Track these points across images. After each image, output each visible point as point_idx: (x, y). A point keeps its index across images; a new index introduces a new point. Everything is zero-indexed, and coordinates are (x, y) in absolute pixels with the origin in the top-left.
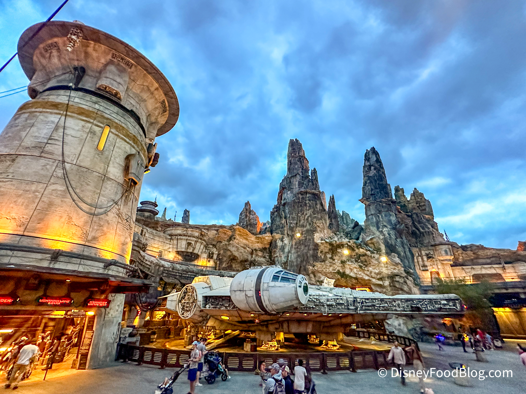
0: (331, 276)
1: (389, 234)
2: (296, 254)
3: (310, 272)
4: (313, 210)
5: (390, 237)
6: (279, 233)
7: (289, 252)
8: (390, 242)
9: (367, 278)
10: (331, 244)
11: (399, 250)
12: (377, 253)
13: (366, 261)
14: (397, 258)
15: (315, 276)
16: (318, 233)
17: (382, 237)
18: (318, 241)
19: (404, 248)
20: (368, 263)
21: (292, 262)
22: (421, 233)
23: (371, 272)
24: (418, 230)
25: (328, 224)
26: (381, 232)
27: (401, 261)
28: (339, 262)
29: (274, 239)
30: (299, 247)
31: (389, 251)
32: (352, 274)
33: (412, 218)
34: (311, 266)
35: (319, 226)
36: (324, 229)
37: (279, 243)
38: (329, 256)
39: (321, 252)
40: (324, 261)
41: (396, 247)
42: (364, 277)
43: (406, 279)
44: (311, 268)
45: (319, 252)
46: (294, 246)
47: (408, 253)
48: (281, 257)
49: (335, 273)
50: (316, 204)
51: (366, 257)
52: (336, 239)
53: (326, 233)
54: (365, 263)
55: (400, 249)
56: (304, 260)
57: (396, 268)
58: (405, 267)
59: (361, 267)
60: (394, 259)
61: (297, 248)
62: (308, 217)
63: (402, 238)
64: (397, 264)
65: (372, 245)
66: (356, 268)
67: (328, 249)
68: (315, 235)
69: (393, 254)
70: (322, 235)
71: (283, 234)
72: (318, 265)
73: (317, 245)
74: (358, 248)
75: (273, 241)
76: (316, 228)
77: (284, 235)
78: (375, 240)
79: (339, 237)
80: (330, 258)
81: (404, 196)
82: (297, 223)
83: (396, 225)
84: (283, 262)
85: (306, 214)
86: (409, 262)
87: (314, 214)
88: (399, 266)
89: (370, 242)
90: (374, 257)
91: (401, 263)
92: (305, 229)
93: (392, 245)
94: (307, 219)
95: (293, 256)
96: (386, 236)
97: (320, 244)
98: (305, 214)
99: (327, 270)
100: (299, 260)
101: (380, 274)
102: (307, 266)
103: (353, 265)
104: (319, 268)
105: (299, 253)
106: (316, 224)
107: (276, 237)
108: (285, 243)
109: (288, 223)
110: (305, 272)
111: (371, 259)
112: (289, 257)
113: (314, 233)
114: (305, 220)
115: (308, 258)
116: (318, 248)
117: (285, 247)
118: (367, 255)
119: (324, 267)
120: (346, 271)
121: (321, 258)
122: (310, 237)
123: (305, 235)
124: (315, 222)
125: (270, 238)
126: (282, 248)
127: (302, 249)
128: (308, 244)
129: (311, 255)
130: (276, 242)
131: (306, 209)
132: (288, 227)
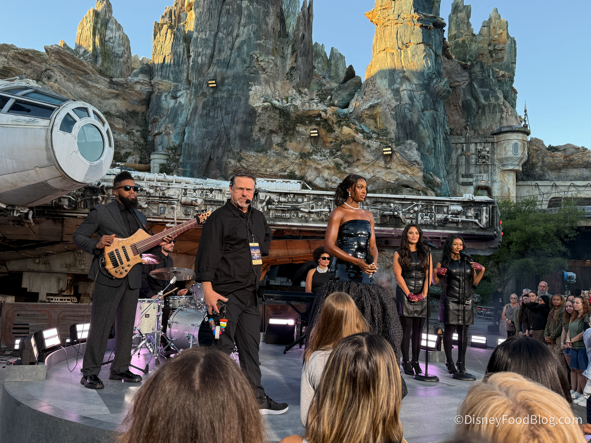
1: (411, 98)
2: (204, 130)
3: (230, 171)
4: (255, 26)
5: (412, 105)
6: (168, 78)
7: (187, 123)
8: (409, 115)
10: (283, 112)
11: (423, 134)
12: (377, 138)
13: (351, 155)
14: (416, 152)
16: (260, 84)
17: (394, 103)
18: (257, 103)
19: (435, 130)
20: (355, 159)
21: (191, 146)
22: (479, 108)
24: (477, 100)
25: (288, 68)
26: (396, 92)
27: (423, 157)
28: (297, 154)
29: (156, 93)
30: (211, 114)
31: (401, 135)
32: (319, 182)
33: (470, 74)
34: (234, 158)
35: (264, 70)
36: (277, 79)
37: (168, 103)
38: (277, 139)
39: (261, 130)
40: (263, 150)
41: (418, 129)
44: (233, 162)
45: (257, 128)
46: (199, 111)
47: (440, 143)
48: (168, 134)
49: (284, 175)
50: (267, 14)
51: (352, 146)
52: (298, 103)
53: (279, 88)
54: (350, 160)
55: (425, 132)
56: (219, 145)
57: (408, 171)
58: (426, 170)
59: (338, 166)
60: (409, 153)
61: (207, 115)
62: (243, 43)
63: (436, 110)
64: (412, 163)
65: (370, 122)
66: (328, 168)
67: (277, 123)
68: (253, 88)
69: (409, 141)
70: (269, 92)
71: (176, 80)
72: (250, 157)
73: (252, 113)
74: (340, 126)
75: (153, 96)
76: (256, 72)
77: (180, 82)
78: (379, 110)
79: (307, 98)
80: (278, 145)
81: (469, 24)
82: (212, 56)
83: (430, 79)
84: (171, 145)
85: (238, 36)
86: (438, 163)
87: (259, 38)
88: (416, 168)
89: (368, 112)
90: (369, 146)
91: (421, 162)
92: (230, 72)
93: (411, 122)
94: (239, 48)
95: (194, 134)
96: (403, 102)
97: (260, 111)
98: (235, 34)
99: (268, 170)
100: (208, 143)
101: (375, 181)
102: (226, 158)
103: (323, 161)
104: (250, 164)
105: (210, 128)
106: (260, 63)
107: (161, 87)
108: (180, 102)
109: (192, 54)
110: (218, 171)
111: (361, 150)
112: (186, 136)
113: (250, 83)
114: (233, 51)
115: (229, 139)
116: (255, 120)
117: (179, 112)
118: (355, 141)
119: (262, 164)
120: (307, 175)
121: (258, 142)
122: (241, 92)
123: (230, 88)
124: (257, 59)
125: (147, 88)
126: (174, 113)
127: (218, 120)
128: (234, 108)
129: (237, 135)
130: (159, 98)
131: (239, 23)
132: (191, 63)
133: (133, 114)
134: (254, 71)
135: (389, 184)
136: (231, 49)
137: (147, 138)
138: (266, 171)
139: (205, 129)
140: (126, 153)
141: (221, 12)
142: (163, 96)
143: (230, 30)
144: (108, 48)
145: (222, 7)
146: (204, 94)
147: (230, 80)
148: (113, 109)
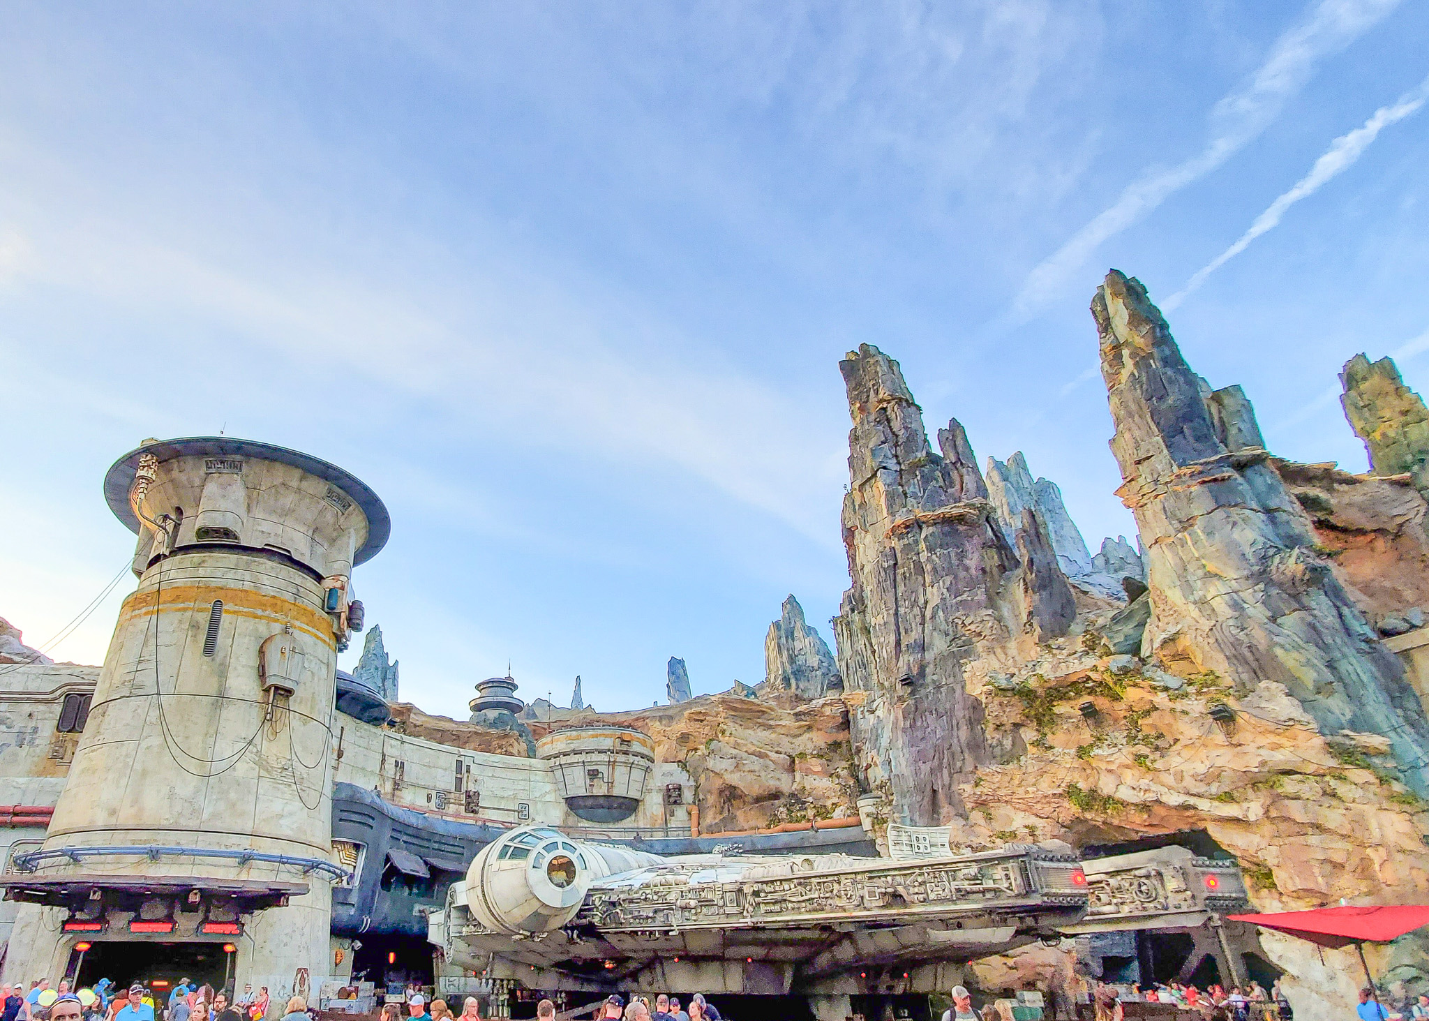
0: (1048, 810)
2: (913, 750)
3: (969, 805)
4: (947, 580)
5: (1242, 617)
6: (859, 686)
7: (891, 746)
8: (1242, 636)
9: (1174, 799)
10: (1021, 693)
11: (1290, 663)
12: (1198, 693)
13: (1160, 736)
14: (1285, 700)
15: (989, 818)
16: (977, 658)
17: (1206, 624)
18: (977, 689)
19: (1322, 646)
20: (1170, 739)
21: (901, 778)
23: (1180, 777)
25: (1024, 616)
26: (1203, 604)
27: (1306, 705)
28: (1071, 752)
29: (851, 712)
30: (919, 724)
31: (1245, 676)
32: (1124, 794)
34: (967, 782)
35: (979, 635)
36: (1007, 639)
38: (1029, 734)
39: (998, 728)
40: (1012, 759)
41: (1274, 656)
42: (1164, 799)
43: (1333, 783)
44: (968, 788)
45: (990, 727)
46: (901, 724)
47: (1352, 666)
48: (876, 765)
49: (1060, 794)
51: (1155, 719)
52: (1046, 668)
53: (1010, 652)
54: (1160, 743)
55: (1294, 658)
56: (940, 766)
57: (1282, 742)
58: (1326, 729)
59: (1140, 759)
60: (1271, 706)
61: (913, 726)
62: (936, 609)
63: (1306, 609)
64: (1285, 725)
65: (1179, 665)
66: (1127, 767)
67: (1017, 710)
68: (968, 668)
69: (1264, 684)
70: (994, 665)
71: (867, 688)
72: (993, 776)
73: (976, 707)
74: (1123, 689)
76: (969, 643)
77: (873, 687)
78: (1184, 641)
79: (1061, 655)
80: (1034, 744)
82: (898, 643)
85: (926, 602)
86: (1362, 706)
87: (956, 594)
88: (1298, 731)
89: (1167, 652)
90: (1184, 713)
91: (1306, 718)
92: (929, 656)
93: (1253, 648)
94: (933, 617)
95: (902, 759)
96: (1221, 618)
97: (984, 701)
98: (921, 601)
99: (1032, 789)
100: (925, 768)
101: (1219, 776)
102: (956, 784)
103: (1115, 755)
104: (997, 785)
105: (922, 746)
106: (969, 628)
107: (852, 703)
108: (878, 717)
109: (876, 648)
110: (951, 808)
111: (1172, 722)
112: (893, 763)
113: (961, 661)
114: (926, 625)
115: (953, 755)
116: (984, 714)
117: (879, 732)
118: (1157, 709)
119: (1016, 782)
120: (1101, 784)
121: (999, 748)
122: (952, 678)
123: (935, 677)
124: (963, 623)
125: (837, 710)
126: (874, 735)
127: (929, 730)
128: (948, 705)
129: (964, 745)
130: (855, 716)
131: (924, 585)
132: (878, 660)
133: (836, 745)
134: (964, 641)
135: (1250, 775)
136: (923, 624)
137: (858, 776)
138: (1027, 792)
139: (914, 748)
140: (833, 804)
141: (895, 580)
142: (859, 713)
143: (913, 599)
144: (800, 663)
145: (895, 574)
146: (900, 698)
147: (931, 666)
148: (808, 747)
